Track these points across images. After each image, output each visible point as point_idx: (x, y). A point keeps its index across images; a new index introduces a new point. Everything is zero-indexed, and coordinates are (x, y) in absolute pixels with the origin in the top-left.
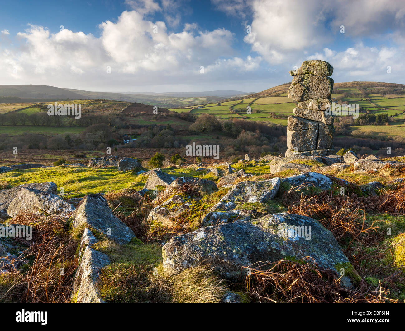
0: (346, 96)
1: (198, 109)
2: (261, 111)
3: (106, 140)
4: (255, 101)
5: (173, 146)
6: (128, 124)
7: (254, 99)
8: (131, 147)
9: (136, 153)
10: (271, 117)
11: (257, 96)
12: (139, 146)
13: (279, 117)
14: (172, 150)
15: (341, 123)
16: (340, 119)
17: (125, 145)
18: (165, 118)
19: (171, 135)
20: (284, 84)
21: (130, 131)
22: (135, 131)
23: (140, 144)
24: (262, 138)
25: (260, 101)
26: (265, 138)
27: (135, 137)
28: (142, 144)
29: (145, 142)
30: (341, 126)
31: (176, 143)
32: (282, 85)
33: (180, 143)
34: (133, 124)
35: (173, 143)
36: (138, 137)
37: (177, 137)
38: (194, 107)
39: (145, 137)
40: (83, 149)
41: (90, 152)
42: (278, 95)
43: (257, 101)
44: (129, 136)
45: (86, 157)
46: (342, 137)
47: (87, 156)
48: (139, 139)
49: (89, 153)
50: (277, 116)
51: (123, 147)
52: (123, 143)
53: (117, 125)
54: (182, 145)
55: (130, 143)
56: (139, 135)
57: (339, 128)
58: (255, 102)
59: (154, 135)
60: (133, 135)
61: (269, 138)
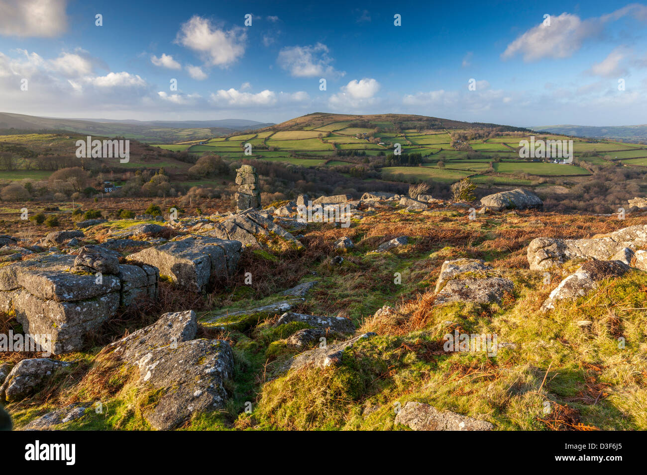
0: (379, 132)
1: (199, 145)
2: (279, 148)
3: (81, 188)
4: (272, 135)
5: (168, 195)
6: (108, 167)
7: (271, 133)
8: (115, 196)
9: (122, 203)
10: (291, 156)
11: (275, 129)
12: (126, 196)
13: (301, 157)
14: (167, 200)
15: (371, 164)
16: (370, 159)
17: (108, 194)
18: (157, 159)
19: (166, 181)
20: (308, 115)
21: (111, 176)
22: (119, 175)
23: (127, 192)
24: (277, 183)
25: (279, 135)
26: (280, 183)
27: (119, 184)
28: (129, 192)
29: (133, 190)
30: (371, 166)
31: (173, 190)
32: (305, 116)
33: (177, 191)
34: (115, 166)
35: (168, 192)
36: (123, 183)
37: (173, 184)
38: (194, 142)
39: (133, 184)
40: (51, 200)
41: (62, 203)
42: (301, 129)
43: (275, 135)
44: (111, 183)
45: (59, 210)
46: (369, 181)
47: (61, 208)
48: (124, 187)
49: (62, 205)
50: (299, 155)
51: (105, 197)
52: (104, 192)
53: (93, 168)
54: (179, 193)
55: (114, 192)
56: (125, 181)
57: (368, 170)
58: (273, 137)
59: (144, 181)
60: (115, 181)
61: (285, 183)
